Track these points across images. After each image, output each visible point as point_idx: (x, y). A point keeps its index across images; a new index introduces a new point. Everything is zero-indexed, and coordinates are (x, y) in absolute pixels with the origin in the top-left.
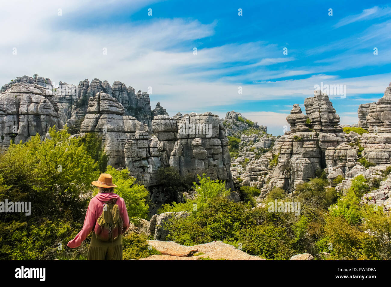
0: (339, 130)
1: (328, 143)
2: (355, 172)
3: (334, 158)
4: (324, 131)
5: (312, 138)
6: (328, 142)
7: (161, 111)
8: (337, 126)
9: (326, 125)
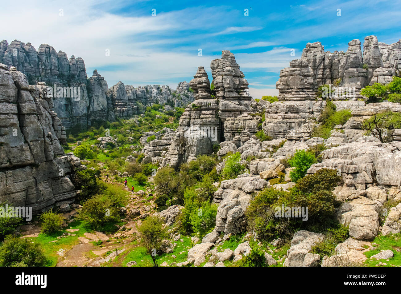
0: (244, 97)
1: (230, 113)
2: (246, 148)
3: (232, 130)
4: (226, 99)
5: (211, 107)
6: (229, 111)
7: (98, 79)
8: (243, 93)
9: (229, 91)
